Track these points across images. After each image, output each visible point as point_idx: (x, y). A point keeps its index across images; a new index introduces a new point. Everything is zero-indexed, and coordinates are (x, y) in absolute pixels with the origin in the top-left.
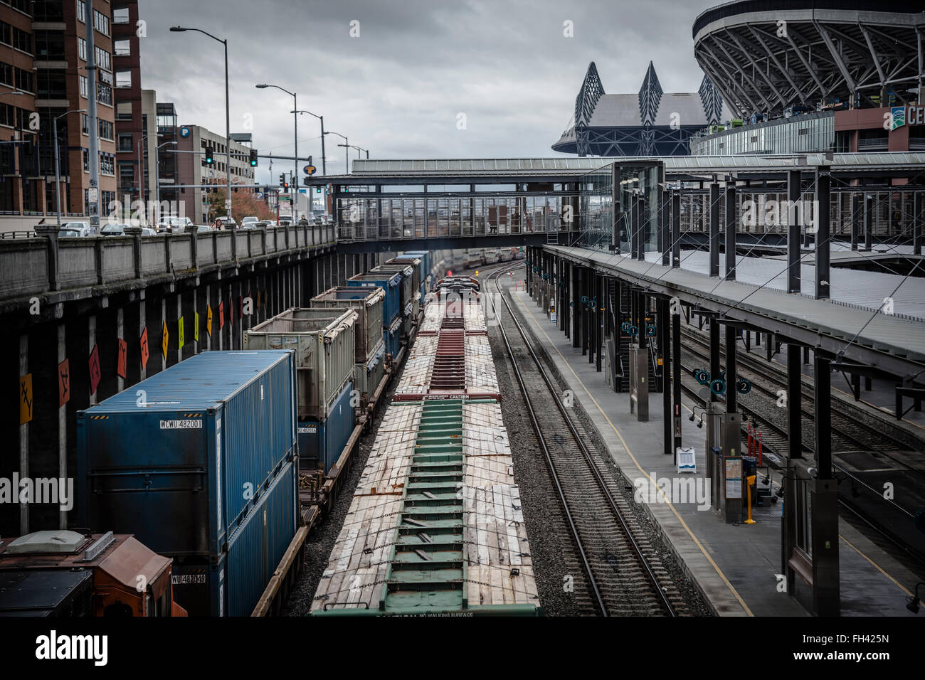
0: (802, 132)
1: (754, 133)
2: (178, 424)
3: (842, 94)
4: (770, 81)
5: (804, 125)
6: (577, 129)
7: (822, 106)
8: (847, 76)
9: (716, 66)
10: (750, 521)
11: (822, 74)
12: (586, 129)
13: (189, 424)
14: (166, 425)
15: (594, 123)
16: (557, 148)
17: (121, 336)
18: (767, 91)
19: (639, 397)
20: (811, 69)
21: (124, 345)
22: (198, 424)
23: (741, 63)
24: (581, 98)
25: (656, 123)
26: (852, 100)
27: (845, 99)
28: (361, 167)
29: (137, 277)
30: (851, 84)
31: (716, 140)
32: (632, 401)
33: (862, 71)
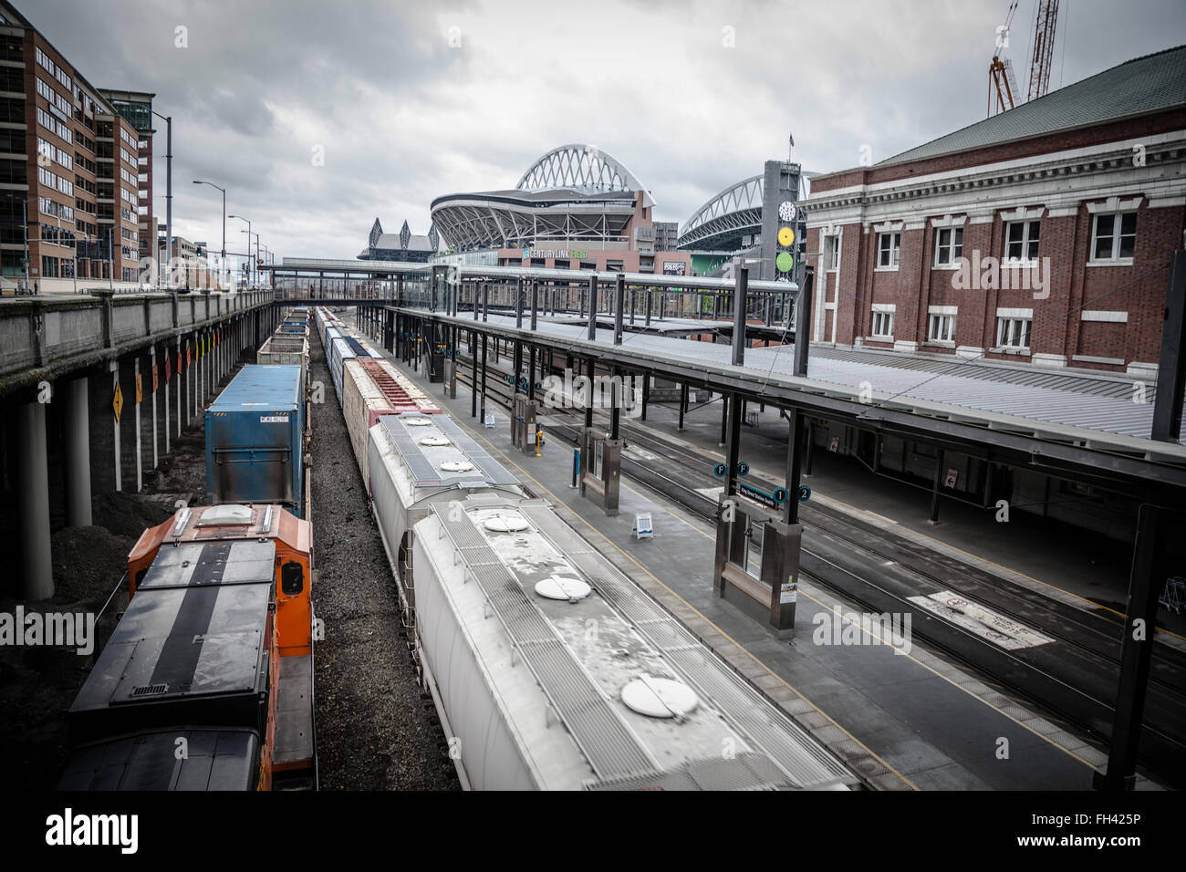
0: (483, 257)
1: (460, 256)
2: (273, 419)
3: (500, 241)
4: (467, 232)
5: (484, 254)
6: (370, 249)
7: (492, 246)
8: (503, 233)
9: (441, 223)
10: (539, 455)
11: (492, 231)
12: (374, 249)
13: (280, 419)
14: (264, 420)
15: (378, 247)
16: (359, 258)
17: (179, 351)
18: (465, 237)
19: (451, 386)
20: (487, 229)
21: (180, 356)
22: (286, 419)
23: (454, 223)
24: (372, 234)
25: (409, 248)
26: (505, 244)
27: (501, 243)
28: (287, 262)
29: (208, 319)
30: (504, 237)
31: (441, 259)
32: (445, 388)
33: (509, 231)
